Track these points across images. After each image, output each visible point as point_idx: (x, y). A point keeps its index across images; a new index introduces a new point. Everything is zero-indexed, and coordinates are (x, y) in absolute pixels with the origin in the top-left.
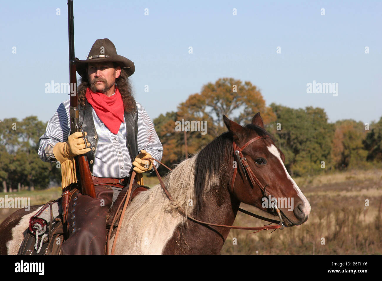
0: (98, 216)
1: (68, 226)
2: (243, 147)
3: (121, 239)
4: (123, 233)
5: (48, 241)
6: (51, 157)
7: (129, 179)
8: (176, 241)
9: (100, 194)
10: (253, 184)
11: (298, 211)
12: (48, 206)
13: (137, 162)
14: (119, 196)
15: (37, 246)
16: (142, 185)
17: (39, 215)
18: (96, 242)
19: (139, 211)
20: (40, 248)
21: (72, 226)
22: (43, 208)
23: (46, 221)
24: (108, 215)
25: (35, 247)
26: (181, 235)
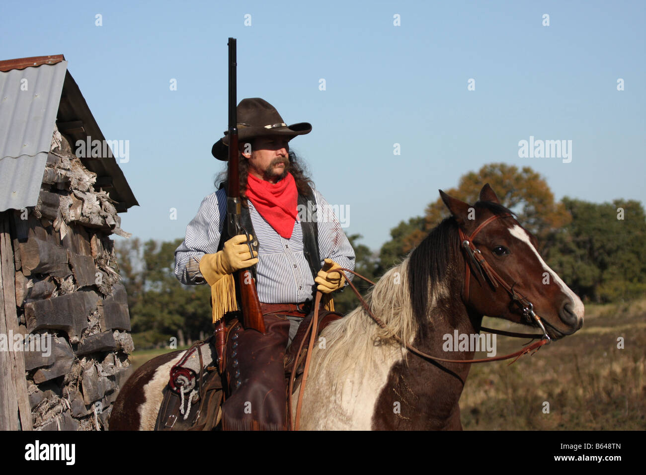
0: (272, 359)
1: (229, 378)
2: (474, 234)
3: (309, 392)
4: (312, 384)
5: (200, 400)
6: (196, 276)
7: (313, 304)
8: (394, 389)
9: (270, 328)
10: (495, 284)
11: (565, 314)
12: (195, 350)
13: (322, 277)
14: (299, 329)
15: (183, 409)
16: (331, 310)
17: (183, 363)
18: (272, 398)
19: (335, 350)
20: (188, 411)
21: (234, 377)
22: (188, 353)
23: (194, 372)
24: (286, 358)
25: (180, 411)
26: (400, 378)
